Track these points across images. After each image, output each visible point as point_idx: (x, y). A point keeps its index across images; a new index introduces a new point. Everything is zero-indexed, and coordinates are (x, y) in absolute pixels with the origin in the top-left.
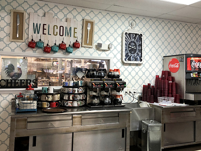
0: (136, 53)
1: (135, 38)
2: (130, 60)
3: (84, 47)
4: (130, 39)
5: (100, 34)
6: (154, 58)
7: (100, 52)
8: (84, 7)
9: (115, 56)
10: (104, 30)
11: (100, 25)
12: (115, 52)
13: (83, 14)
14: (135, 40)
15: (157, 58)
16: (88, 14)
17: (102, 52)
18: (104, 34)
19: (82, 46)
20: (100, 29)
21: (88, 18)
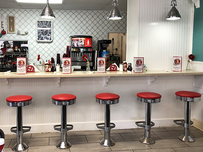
0: (47, 34)
1: (46, 24)
2: (43, 39)
3: (9, 33)
4: (43, 25)
5: (20, 24)
6: (63, 38)
7: (20, 36)
8: (8, 8)
9: (32, 38)
10: (23, 21)
11: (20, 18)
12: (32, 35)
13: (8, 12)
14: (46, 25)
15: (65, 38)
16: (11, 12)
17: (22, 36)
18: (23, 24)
19: (8, 33)
20: (20, 21)
21: (11, 15)
